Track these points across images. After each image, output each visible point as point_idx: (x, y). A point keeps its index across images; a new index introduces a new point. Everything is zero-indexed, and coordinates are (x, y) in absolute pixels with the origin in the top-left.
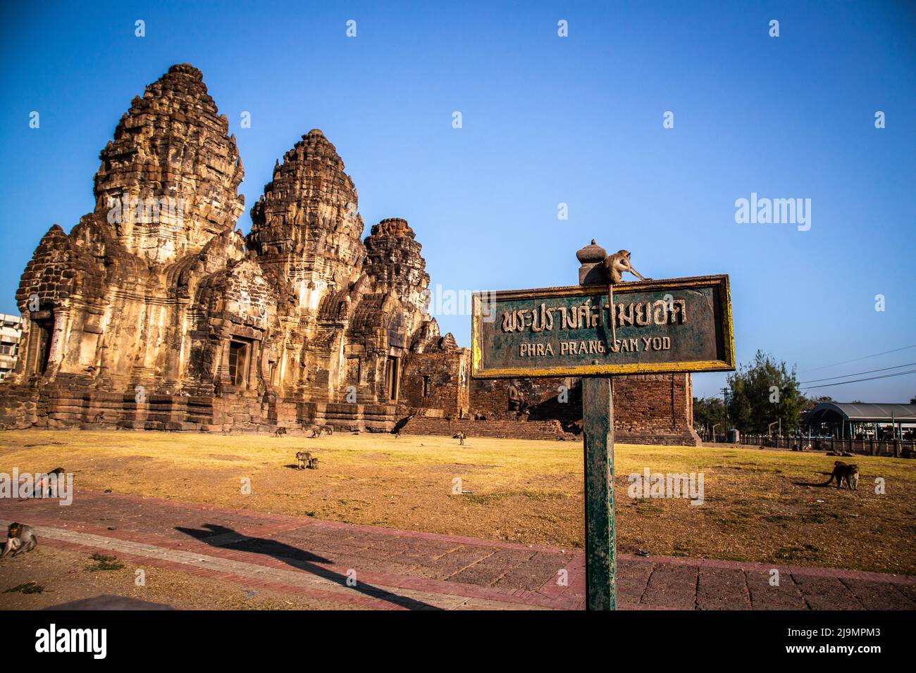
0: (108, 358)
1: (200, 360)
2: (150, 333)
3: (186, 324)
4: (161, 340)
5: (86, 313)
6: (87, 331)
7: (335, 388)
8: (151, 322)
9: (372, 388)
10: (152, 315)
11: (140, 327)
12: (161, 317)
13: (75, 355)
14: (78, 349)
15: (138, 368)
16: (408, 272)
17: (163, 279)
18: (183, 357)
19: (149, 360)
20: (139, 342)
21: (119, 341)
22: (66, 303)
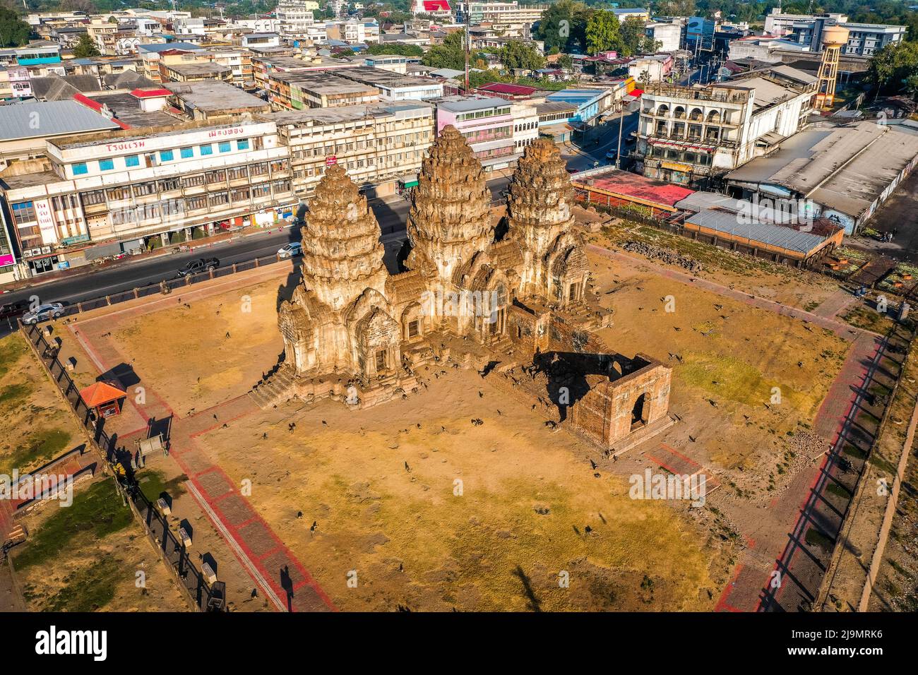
0: (322, 359)
1: (362, 363)
2: (339, 344)
3: (354, 344)
4: (345, 346)
5: (307, 345)
6: (309, 350)
7: (463, 326)
8: (339, 339)
9: (481, 334)
10: (338, 336)
11: (334, 341)
12: (343, 336)
13: (307, 362)
14: (307, 360)
15: (336, 360)
16: (547, 196)
17: (340, 318)
18: (355, 359)
19: (341, 356)
20: (335, 347)
21: (325, 350)
22: (297, 344)
